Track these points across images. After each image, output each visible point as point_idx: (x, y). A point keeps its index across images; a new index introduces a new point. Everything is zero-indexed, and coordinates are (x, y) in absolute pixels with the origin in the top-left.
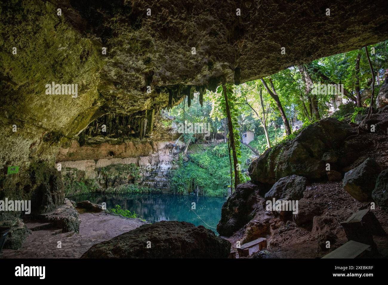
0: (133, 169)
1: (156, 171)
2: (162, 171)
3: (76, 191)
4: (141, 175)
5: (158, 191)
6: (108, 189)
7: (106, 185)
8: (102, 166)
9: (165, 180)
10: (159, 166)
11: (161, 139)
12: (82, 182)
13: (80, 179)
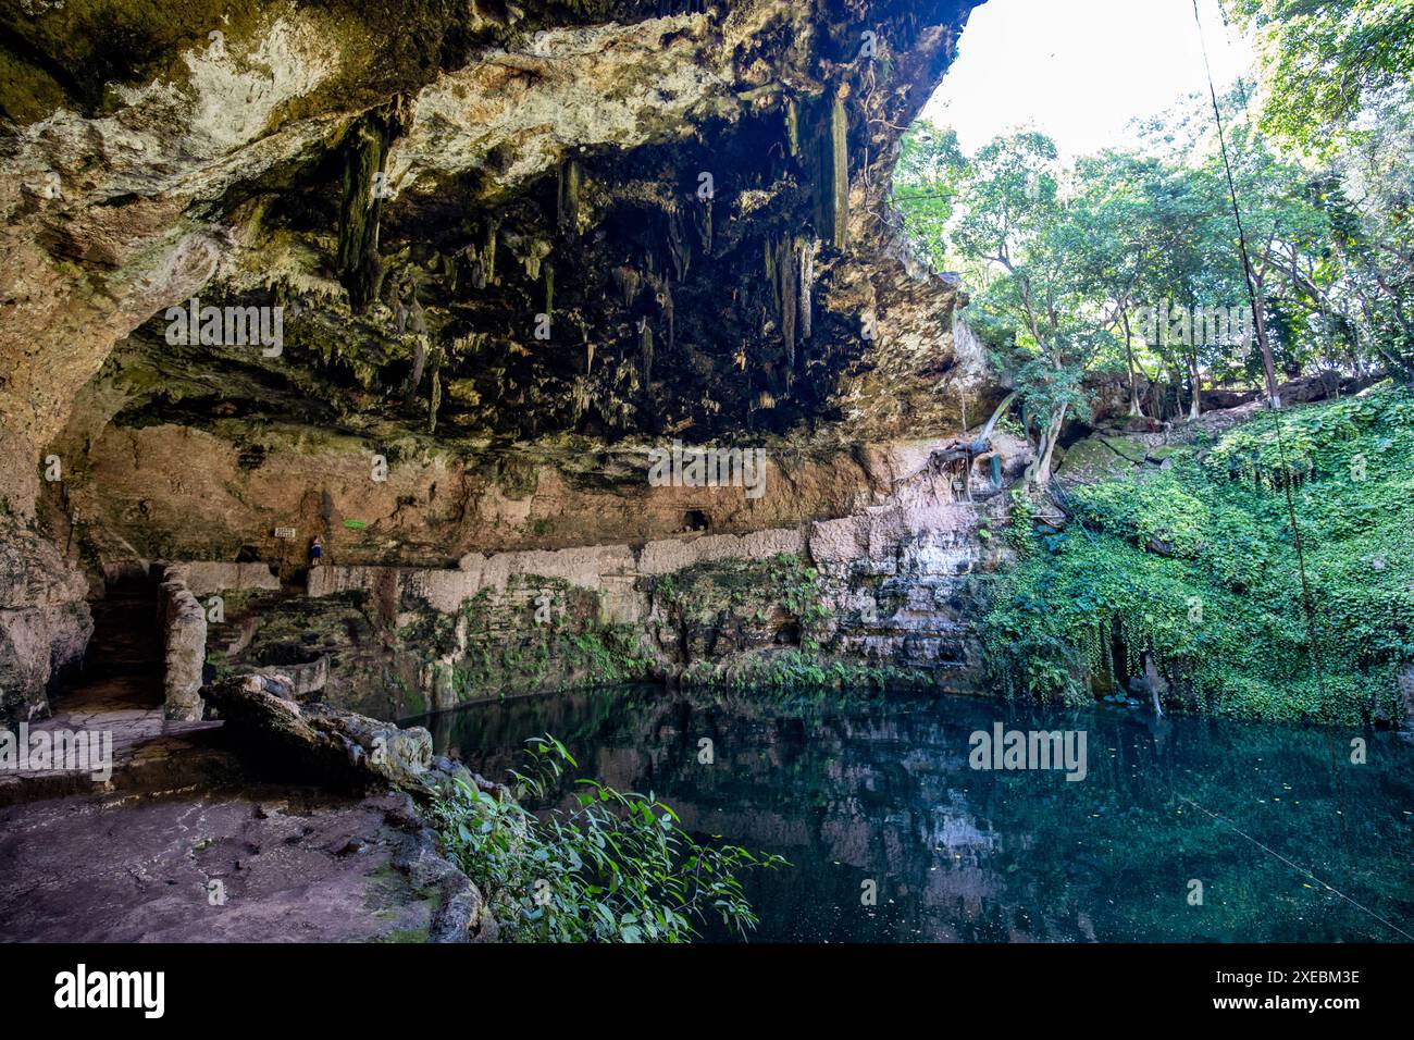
0: (789, 577)
1: (895, 585)
2: (926, 580)
3: (570, 670)
4: (826, 604)
5: (918, 683)
6: (692, 666)
7: (683, 653)
8: (660, 571)
9: (949, 626)
10: (906, 559)
11: (904, 429)
12: (591, 637)
13: (584, 625)
